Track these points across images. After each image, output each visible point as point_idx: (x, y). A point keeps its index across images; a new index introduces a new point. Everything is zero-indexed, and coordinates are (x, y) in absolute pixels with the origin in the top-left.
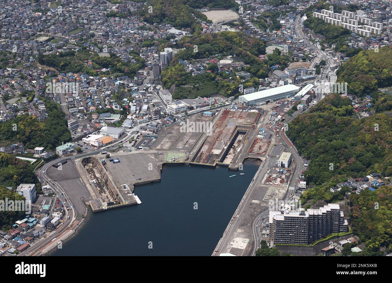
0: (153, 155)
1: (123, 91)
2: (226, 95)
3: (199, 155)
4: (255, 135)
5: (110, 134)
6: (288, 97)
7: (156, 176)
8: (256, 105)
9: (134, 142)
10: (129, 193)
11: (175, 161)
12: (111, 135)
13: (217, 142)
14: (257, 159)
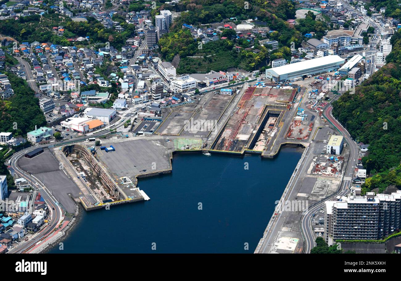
0: (158, 141)
1: (109, 65)
2: (248, 68)
3: (220, 141)
4: (292, 117)
5: (97, 117)
6: (331, 71)
7: (166, 167)
8: (290, 81)
9: (130, 126)
10: (132, 187)
11: (188, 148)
12: (99, 118)
13: (243, 125)
14: (298, 145)
